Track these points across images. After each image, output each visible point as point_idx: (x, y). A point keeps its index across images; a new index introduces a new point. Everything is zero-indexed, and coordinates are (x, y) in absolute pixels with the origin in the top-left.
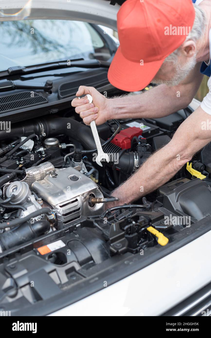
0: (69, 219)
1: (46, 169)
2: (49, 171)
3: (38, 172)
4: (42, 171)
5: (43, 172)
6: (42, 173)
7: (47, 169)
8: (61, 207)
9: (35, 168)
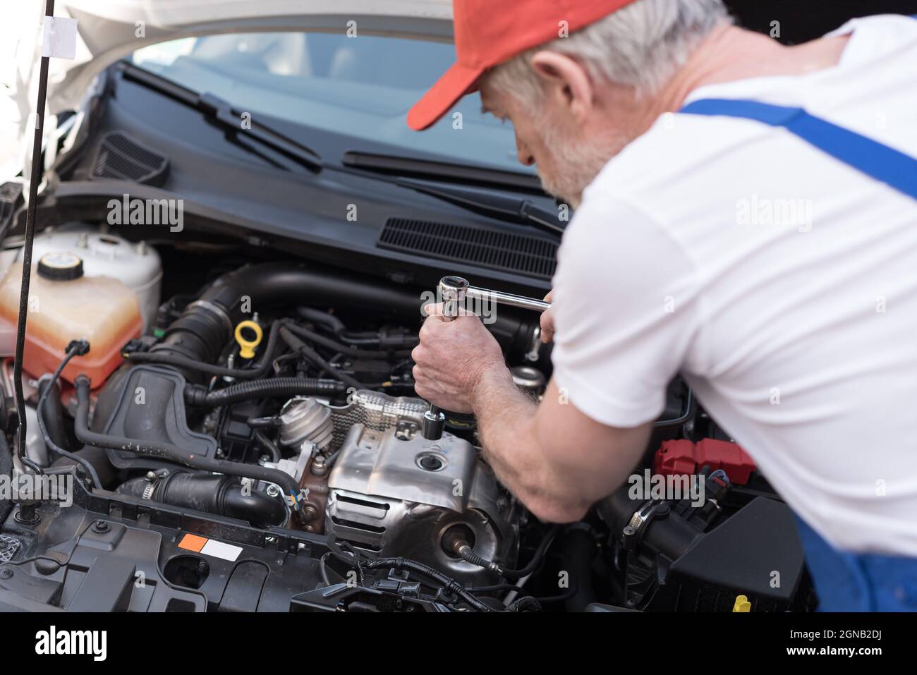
0: (358, 541)
1: (401, 412)
2: (406, 421)
3: (380, 408)
4: (390, 411)
5: (391, 415)
6: (388, 415)
7: (402, 414)
8: (339, 497)
9: (383, 397)
